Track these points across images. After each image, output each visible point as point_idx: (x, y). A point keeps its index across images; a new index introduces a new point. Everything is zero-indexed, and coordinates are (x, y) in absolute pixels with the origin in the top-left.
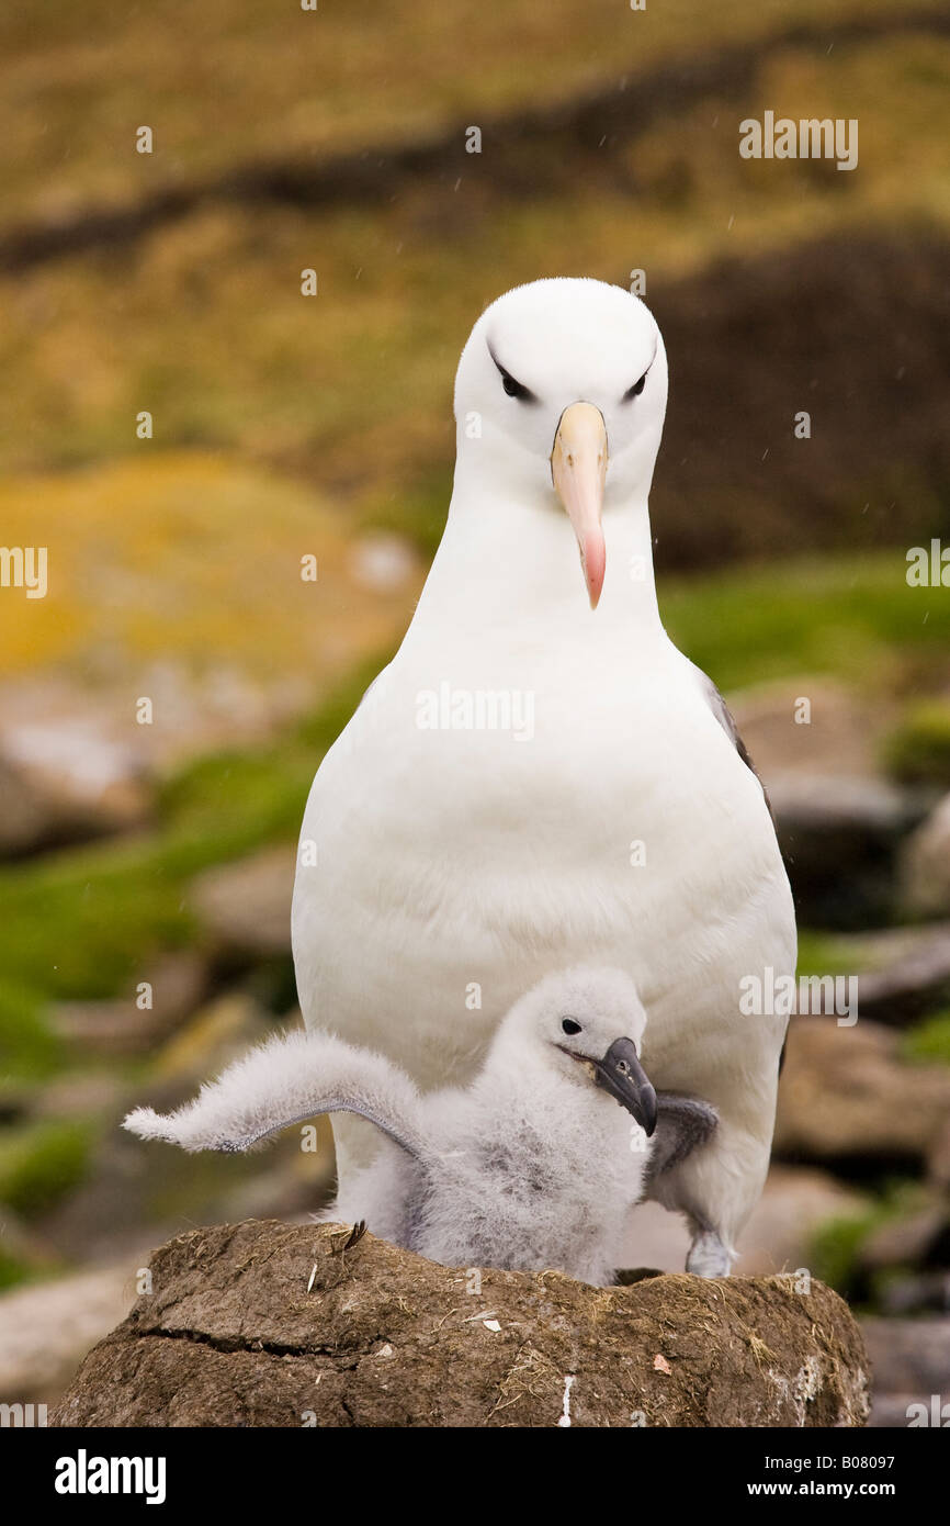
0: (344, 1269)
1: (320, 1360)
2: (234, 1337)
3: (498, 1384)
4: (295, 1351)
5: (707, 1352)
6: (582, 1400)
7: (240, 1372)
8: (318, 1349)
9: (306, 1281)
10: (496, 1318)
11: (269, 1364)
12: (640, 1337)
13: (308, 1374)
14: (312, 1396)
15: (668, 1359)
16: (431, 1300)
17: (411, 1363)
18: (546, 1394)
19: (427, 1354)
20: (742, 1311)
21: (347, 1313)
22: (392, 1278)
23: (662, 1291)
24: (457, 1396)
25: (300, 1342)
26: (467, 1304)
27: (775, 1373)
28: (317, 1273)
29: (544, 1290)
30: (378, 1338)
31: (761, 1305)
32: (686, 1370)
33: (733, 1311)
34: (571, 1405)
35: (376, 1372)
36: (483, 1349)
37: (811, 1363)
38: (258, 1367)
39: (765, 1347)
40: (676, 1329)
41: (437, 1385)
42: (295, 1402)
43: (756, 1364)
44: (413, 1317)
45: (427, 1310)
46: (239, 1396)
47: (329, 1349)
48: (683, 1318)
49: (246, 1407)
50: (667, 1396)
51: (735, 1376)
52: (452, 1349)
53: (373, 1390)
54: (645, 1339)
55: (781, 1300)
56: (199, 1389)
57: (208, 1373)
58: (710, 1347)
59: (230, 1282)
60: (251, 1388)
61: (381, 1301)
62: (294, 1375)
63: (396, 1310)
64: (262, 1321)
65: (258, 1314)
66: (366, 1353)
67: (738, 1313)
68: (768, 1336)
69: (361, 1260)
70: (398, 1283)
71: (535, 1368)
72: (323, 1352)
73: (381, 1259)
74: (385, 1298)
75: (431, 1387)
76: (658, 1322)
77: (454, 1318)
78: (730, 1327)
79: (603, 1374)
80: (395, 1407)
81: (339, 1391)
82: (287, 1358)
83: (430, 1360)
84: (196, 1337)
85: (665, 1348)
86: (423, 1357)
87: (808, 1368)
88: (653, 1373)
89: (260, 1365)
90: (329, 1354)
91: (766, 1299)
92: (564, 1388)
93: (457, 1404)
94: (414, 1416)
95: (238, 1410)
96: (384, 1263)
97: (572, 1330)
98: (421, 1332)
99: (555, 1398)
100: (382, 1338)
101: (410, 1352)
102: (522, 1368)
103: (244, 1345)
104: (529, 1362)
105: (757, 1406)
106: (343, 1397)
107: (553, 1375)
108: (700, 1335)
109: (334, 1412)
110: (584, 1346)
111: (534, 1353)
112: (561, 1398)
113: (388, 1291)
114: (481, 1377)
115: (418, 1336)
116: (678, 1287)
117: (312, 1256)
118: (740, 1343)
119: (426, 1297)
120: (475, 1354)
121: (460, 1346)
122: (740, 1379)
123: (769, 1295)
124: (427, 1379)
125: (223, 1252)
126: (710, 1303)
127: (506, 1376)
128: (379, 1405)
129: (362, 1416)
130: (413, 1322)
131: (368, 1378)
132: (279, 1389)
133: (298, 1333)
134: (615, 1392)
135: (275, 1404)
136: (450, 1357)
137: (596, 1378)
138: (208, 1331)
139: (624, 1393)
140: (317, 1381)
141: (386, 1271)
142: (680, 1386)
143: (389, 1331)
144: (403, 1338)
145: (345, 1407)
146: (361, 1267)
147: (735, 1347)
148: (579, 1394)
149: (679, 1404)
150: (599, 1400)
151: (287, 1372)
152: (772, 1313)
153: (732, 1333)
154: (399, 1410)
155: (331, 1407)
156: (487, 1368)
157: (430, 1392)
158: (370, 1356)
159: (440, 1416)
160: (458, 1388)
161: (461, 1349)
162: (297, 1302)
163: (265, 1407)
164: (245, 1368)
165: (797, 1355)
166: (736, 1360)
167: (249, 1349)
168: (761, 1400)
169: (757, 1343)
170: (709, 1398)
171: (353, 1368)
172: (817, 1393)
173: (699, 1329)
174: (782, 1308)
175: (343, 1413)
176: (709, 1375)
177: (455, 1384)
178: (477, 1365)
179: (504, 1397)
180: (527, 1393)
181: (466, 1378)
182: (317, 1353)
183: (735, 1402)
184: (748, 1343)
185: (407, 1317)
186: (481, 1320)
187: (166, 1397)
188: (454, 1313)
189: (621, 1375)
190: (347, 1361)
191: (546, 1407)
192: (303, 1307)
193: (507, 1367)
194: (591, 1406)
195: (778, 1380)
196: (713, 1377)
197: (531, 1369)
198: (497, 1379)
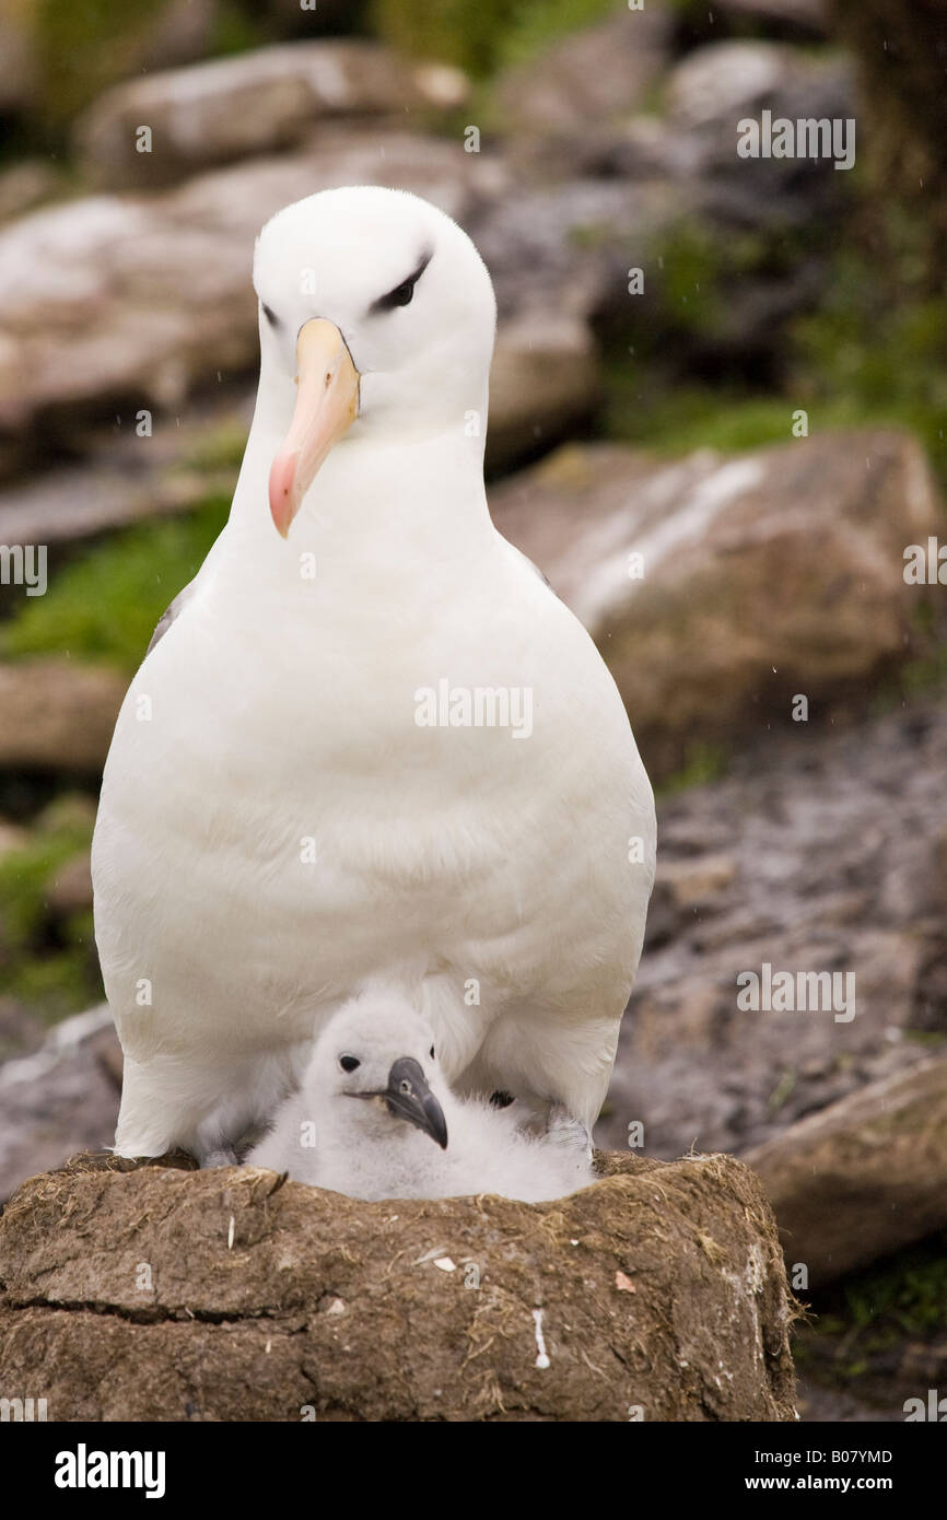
0: (267, 1219)
1: (264, 1324)
2: (152, 1306)
3: (466, 1329)
4: (233, 1317)
5: (665, 1261)
6: (555, 1334)
7: (176, 1347)
8: (258, 1313)
9: (223, 1237)
10: (446, 1255)
11: (207, 1335)
12: (595, 1255)
13: (254, 1341)
14: (266, 1367)
15: (629, 1274)
16: (374, 1244)
17: (368, 1318)
18: (519, 1334)
19: (383, 1305)
20: (685, 1208)
21: (286, 1270)
22: (324, 1224)
23: (603, 1200)
24: (425, 1349)
25: (236, 1306)
26: (412, 1244)
27: (727, 1271)
28: (236, 1228)
29: (485, 1217)
30: (325, 1293)
31: (700, 1199)
32: (647, 1284)
33: (677, 1211)
34: (546, 1342)
35: (334, 1333)
36: (442, 1292)
37: (755, 1252)
38: (195, 1339)
39: (716, 1245)
40: (627, 1240)
41: (401, 1339)
42: (248, 1375)
43: (711, 1264)
44: (359, 1266)
45: (371, 1256)
46: (181, 1375)
47: (271, 1312)
48: (633, 1226)
49: (192, 1386)
50: (634, 1316)
51: (694, 1282)
52: (408, 1297)
53: (334, 1353)
54: (601, 1257)
55: (714, 1188)
56: (133, 1371)
57: (139, 1352)
58: (667, 1255)
59: (123, 1242)
60: (194, 1364)
61: (321, 1252)
62: (239, 1345)
63: (340, 1260)
64: (181, 1287)
65: (174, 1278)
66: (316, 1311)
67: (682, 1211)
68: (716, 1231)
69: (284, 1208)
70: (333, 1230)
71: (501, 1306)
72: (265, 1315)
73: (306, 1205)
74: (325, 1248)
75: (396, 1342)
76: (609, 1234)
77: (402, 1262)
78: (679, 1229)
79: (570, 1303)
80: (361, 1370)
81: (295, 1358)
82: (226, 1326)
83: (386, 1311)
84: (101, 1308)
85: (623, 1265)
86: (379, 1309)
87: (752, 1258)
88: (615, 1293)
89: (200, 1338)
90: (272, 1317)
91: (702, 1191)
92: (534, 1325)
93: (426, 1357)
94: (384, 1376)
95: (183, 1390)
96: (311, 1209)
97: (526, 1259)
98: (370, 1281)
99: (528, 1337)
100: (330, 1293)
101: (361, 1304)
102: (487, 1308)
103: (166, 1315)
104: (494, 1301)
105: (718, 1311)
106: (301, 1365)
107: (519, 1311)
108: (654, 1244)
109: (294, 1382)
110: (544, 1274)
111: (496, 1290)
112: (534, 1335)
113: (324, 1240)
114: (445, 1324)
115: (368, 1286)
116: (618, 1193)
117: (226, 1209)
118: (694, 1245)
119: (365, 1243)
120: (434, 1300)
121: (416, 1292)
122: (699, 1285)
123: (704, 1185)
124: (390, 1333)
125: (98, 1206)
126: (654, 1205)
127: (472, 1320)
128: (344, 1369)
129: (326, 1383)
130: (360, 1272)
131: (324, 1339)
132: (227, 1362)
133: (233, 1299)
134: (585, 1321)
135: (226, 1380)
136: (406, 1307)
137: (564, 1308)
138: (115, 1301)
139: (594, 1320)
140: (268, 1349)
141: (316, 1218)
142: (645, 1303)
143: (336, 1285)
144: (352, 1290)
145: (305, 1374)
146: (286, 1216)
147: (688, 1249)
148: (551, 1328)
149: (648, 1323)
150: (571, 1332)
151: (231, 1342)
152: (711, 1205)
153: (682, 1235)
154: (367, 1371)
155: (290, 1376)
156: (451, 1313)
157: (394, 1348)
158: (321, 1315)
159: (410, 1373)
160: (424, 1339)
161: (419, 1296)
162: (221, 1261)
163: (215, 1384)
164: (180, 1342)
165: (741, 1246)
166: (692, 1265)
167: (174, 1318)
168: (720, 1303)
169: (708, 1241)
170: (674, 1310)
171: (303, 1330)
172: (763, 1283)
173: (651, 1237)
174: (717, 1196)
175: (304, 1381)
176: (670, 1284)
177: (420, 1335)
178: (438, 1311)
179: (475, 1342)
180: (499, 1336)
181: (430, 1326)
182: (258, 1317)
183: (697, 1310)
184: (699, 1244)
185: (352, 1266)
186: (432, 1261)
187: (92, 1382)
188: (401, 1257)
189: (587, 1301)
190: (295, 1323)
191: (521, 1348)
192: (229, 1266)
193: (472, 1309)
194: (565, 1340)
195: (732, 1278)
196: (674, 1286)
197: (497, 1309)
198: (464, 1324)
